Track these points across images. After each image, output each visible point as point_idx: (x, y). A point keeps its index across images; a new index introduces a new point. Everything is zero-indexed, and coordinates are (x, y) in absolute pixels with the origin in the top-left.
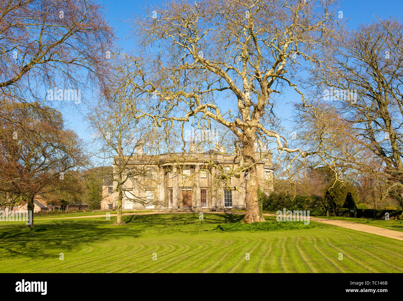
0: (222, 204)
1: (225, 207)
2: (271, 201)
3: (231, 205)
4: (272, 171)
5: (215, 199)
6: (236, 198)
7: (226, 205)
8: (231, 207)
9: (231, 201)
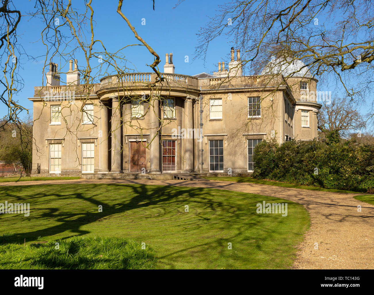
0: (205, 166)
1: (211, 171)
2: (280, 158)
3: (222, 167)
4: (314, 110)
5: (190, 156)
6: (230, 154)
7: (212, 168)
8: (222, 171)
9: (222, 160)
